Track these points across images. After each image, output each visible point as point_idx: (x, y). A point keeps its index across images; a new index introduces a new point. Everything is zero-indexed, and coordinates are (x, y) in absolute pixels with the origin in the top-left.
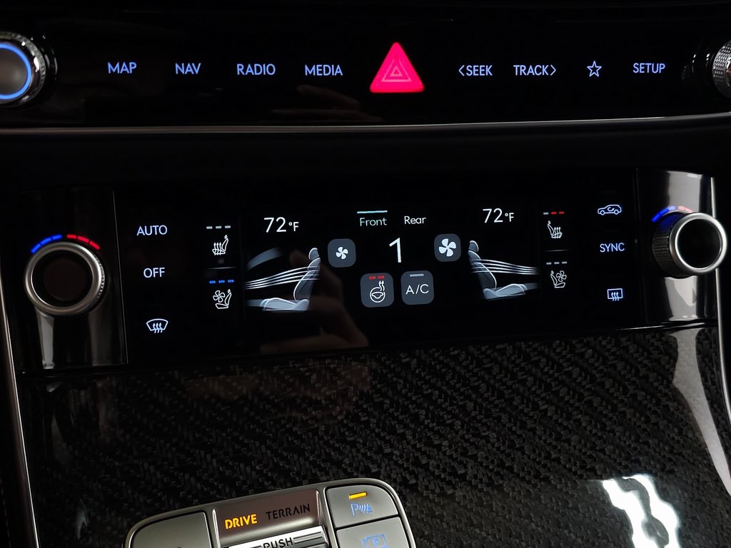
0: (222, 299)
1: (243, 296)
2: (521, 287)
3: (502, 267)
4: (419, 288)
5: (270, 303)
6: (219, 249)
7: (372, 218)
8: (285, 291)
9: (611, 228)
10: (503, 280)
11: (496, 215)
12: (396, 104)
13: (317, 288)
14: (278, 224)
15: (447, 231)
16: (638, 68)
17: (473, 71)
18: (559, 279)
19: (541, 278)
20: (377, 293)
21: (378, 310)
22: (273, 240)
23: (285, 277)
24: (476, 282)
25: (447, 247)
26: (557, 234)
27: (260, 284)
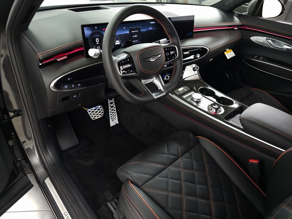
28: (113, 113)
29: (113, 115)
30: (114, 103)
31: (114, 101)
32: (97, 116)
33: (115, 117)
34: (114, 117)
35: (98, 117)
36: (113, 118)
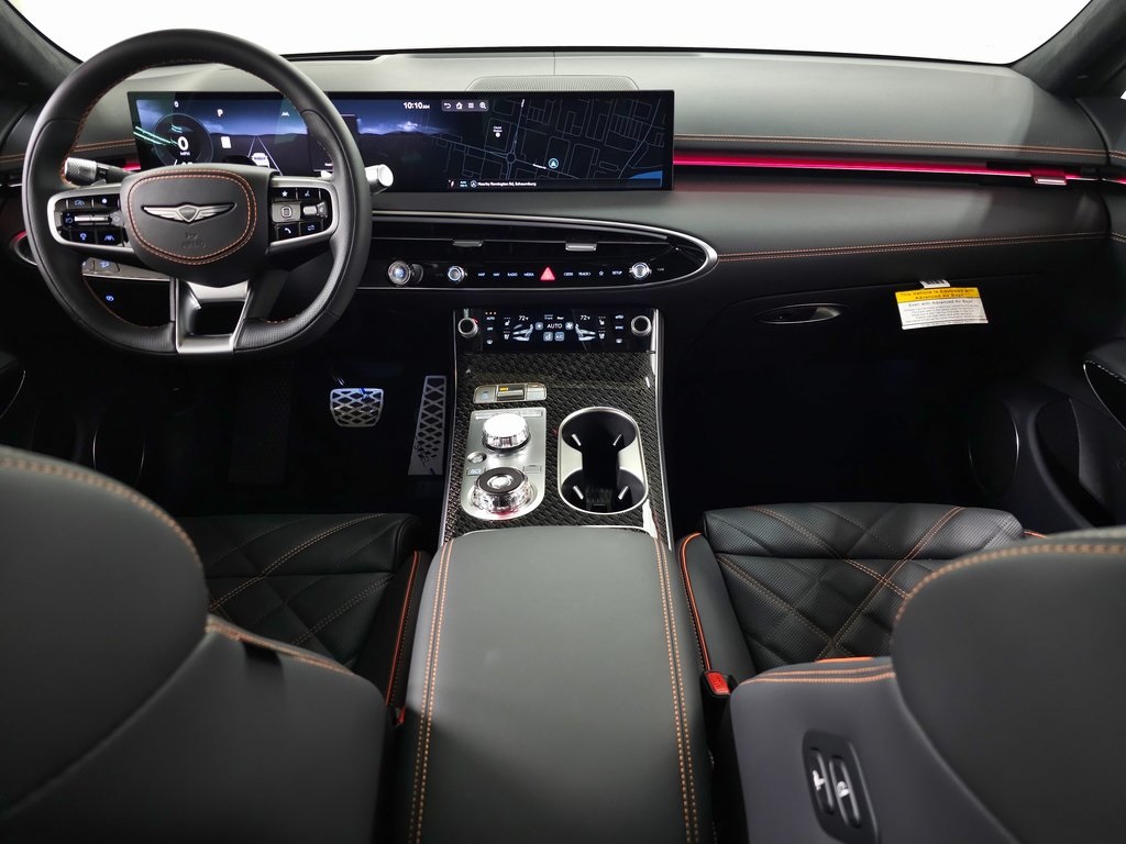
0: (506, 337)
1: (511, 336)
2: (590, 338)
3: (586, 332)
4: (560, 337)
5: (518, 338)
6: (507, 324)
7: (549, 317)
8: (523, 335)
9: (620, 322)
10: (585, 335)
11: (585, 317)
12: (548, 283)
13: (532, 335)
14: (523, 318)
15: (569, 321)
16: (614, 273)
17: (568, 274)
18: (602, 336)
19: (597, 336)
20: (548, 337)
21: (549, 342)
22: (521, 322)
23: (523, 332)
24: (577, 336)
25: (569, 326)
26: (602, 323)
27: (516, 333)
28: (430, 430)
29: (429, 439)
30: (444, 399)
31: (444, 393)
32: (355, 417)
33: (435, 450)
34: (428, 446)
35: (357, 421)
36: (426, 450)
